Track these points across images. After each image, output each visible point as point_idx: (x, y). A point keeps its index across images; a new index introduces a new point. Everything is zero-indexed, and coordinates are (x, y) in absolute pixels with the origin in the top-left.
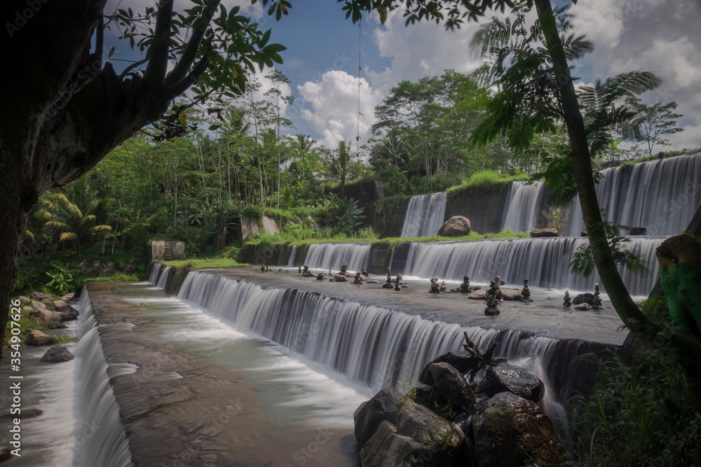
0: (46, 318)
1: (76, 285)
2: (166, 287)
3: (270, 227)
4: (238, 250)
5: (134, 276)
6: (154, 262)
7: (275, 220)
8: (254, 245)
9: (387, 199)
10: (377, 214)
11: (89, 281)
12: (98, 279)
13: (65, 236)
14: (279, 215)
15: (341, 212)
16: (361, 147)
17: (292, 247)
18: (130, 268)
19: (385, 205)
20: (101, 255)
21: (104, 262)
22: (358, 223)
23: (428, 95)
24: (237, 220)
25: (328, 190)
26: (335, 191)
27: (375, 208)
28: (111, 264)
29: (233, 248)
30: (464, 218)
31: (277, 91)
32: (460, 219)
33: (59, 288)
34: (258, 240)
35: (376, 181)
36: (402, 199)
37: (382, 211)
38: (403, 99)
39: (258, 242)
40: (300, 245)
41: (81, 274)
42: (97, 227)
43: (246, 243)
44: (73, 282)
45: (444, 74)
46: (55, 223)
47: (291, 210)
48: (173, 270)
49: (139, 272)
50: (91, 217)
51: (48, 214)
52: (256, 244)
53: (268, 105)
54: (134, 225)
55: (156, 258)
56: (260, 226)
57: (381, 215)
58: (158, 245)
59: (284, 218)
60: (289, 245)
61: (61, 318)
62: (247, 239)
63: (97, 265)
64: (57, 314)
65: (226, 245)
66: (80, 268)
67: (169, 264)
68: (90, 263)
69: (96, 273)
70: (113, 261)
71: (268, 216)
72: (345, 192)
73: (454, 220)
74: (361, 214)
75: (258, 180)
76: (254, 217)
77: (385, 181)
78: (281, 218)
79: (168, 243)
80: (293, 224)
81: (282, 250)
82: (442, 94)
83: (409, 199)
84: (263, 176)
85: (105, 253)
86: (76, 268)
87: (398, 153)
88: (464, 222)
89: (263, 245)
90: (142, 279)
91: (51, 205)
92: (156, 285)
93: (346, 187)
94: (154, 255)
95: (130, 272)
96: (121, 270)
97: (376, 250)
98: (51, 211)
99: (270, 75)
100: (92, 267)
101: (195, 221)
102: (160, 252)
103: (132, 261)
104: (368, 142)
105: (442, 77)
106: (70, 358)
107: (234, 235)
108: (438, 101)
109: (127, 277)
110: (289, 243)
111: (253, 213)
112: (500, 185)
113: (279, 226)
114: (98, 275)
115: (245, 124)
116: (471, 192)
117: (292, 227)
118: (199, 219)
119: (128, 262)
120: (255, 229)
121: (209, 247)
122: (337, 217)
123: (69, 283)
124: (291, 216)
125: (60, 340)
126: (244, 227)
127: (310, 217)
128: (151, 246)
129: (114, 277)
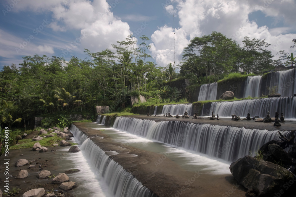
0: (64, 136)
1: (68, 124)
2: (105, 124)
3: (142, 99)
4: (130, 109)
5: (90, 121)
6: (98, 114)
7: (144, 96)
8: (137, 107)
9: (190, 86)
10: (187, 93)
11: (74, 122)
12: (77, 121)
13: (65, 104)
14: (146, 95)
15: (171, 93)
16: (177, 65)
17: (155, 107)
18: (88, 117)
19: (190, 89)
20: (77, 112)
21: (78, 115)
22: (179, 97)
23: (205, 43)
24: (129, 97)
25: (164, 84)
26: (167, 84)
27: (185, 90)
28: (81, 116)
29: (128, 108)
30: (231, 92)
31: (144, 44)
32: (230, 92)
33: (63, 125)
34: (138, 105)
35: (185, 79)
36: (197, 86)
37: (188, 92)
38: (194, 44)
39: (139, 105)
40: (159, 106)
41: (70, 120)
42: (76, 101)
43: (133, 106)
44: (68, 123)
45: (212, 33)
46: (61, 99)
47: (150, 92)
48: (108, 117)
49: (92, 119)
50: (74, 97)
51: (58, 96)
52: (138, 106)
53: (141, 49)
54: (90, 100)
55: (98, 113)
56: (139, 99)
57: (188, 93)
58: (99, 108)
59: (148, 95)
60: (154, 106)
61: (68, 136)
62: (134, 104)
63: (76, 116)
64: (67, 134)
65: (125, 107)
66: (69, 117)
67: (106, 115)
68: (73, 115)
69: (75, 119)
70: (82, 114)
71: (142, 95)
72: (172, 84)
73: (227, 93)
74: (180, 93)
75: (137, 80)
76: (136, 95)
77: (189, 78)
78: (147, 96)
79: (103, 107)
80: (151, 98)
81: (150, 108)
82: (211, 42)
83: (200, 86)
84: (139, 79)
85: (79, 112)
86: (68, 117)
87: (192, 67)
88: (232, 93)
89: (141, 107)
90: (93, 121)
91: (59, 93)
92: (100, 123)
93: (172, 82)
94: (97, 111)
95: (88, 119)
96: (84, 118)
97: (195, 106)
98: (58, 95)
99: (141, 37)
100: (74, 117)
101: (111, 98)
102: (100, 110)
103: (88, 114)
104: (180, 63)
105: (212, 34)
106: (79, 151)
107: (128, 103)
108: (209, 45)
109: (87, 121)
110: (154, 105)
111: (136, 94)
112: (242, 78)
113: (146, 99)
114: (76, 120)
115: (130, 58)
116: (229, 82)
117: (151, 99)
118: (113, 97)
119: (87, 115)
120: (137, 101)
121: (119, 108)
122: (169, 95)
123: (66, 123)
124: (151, 95)
125: (72, 144)
126: (132, 100)
127: (158, 95)
128: (96, 108)
129: (82, 121)
